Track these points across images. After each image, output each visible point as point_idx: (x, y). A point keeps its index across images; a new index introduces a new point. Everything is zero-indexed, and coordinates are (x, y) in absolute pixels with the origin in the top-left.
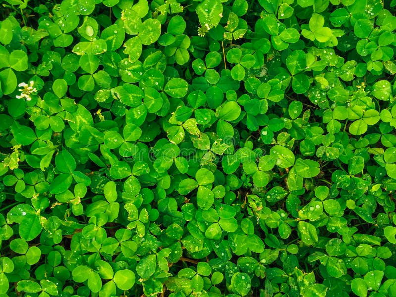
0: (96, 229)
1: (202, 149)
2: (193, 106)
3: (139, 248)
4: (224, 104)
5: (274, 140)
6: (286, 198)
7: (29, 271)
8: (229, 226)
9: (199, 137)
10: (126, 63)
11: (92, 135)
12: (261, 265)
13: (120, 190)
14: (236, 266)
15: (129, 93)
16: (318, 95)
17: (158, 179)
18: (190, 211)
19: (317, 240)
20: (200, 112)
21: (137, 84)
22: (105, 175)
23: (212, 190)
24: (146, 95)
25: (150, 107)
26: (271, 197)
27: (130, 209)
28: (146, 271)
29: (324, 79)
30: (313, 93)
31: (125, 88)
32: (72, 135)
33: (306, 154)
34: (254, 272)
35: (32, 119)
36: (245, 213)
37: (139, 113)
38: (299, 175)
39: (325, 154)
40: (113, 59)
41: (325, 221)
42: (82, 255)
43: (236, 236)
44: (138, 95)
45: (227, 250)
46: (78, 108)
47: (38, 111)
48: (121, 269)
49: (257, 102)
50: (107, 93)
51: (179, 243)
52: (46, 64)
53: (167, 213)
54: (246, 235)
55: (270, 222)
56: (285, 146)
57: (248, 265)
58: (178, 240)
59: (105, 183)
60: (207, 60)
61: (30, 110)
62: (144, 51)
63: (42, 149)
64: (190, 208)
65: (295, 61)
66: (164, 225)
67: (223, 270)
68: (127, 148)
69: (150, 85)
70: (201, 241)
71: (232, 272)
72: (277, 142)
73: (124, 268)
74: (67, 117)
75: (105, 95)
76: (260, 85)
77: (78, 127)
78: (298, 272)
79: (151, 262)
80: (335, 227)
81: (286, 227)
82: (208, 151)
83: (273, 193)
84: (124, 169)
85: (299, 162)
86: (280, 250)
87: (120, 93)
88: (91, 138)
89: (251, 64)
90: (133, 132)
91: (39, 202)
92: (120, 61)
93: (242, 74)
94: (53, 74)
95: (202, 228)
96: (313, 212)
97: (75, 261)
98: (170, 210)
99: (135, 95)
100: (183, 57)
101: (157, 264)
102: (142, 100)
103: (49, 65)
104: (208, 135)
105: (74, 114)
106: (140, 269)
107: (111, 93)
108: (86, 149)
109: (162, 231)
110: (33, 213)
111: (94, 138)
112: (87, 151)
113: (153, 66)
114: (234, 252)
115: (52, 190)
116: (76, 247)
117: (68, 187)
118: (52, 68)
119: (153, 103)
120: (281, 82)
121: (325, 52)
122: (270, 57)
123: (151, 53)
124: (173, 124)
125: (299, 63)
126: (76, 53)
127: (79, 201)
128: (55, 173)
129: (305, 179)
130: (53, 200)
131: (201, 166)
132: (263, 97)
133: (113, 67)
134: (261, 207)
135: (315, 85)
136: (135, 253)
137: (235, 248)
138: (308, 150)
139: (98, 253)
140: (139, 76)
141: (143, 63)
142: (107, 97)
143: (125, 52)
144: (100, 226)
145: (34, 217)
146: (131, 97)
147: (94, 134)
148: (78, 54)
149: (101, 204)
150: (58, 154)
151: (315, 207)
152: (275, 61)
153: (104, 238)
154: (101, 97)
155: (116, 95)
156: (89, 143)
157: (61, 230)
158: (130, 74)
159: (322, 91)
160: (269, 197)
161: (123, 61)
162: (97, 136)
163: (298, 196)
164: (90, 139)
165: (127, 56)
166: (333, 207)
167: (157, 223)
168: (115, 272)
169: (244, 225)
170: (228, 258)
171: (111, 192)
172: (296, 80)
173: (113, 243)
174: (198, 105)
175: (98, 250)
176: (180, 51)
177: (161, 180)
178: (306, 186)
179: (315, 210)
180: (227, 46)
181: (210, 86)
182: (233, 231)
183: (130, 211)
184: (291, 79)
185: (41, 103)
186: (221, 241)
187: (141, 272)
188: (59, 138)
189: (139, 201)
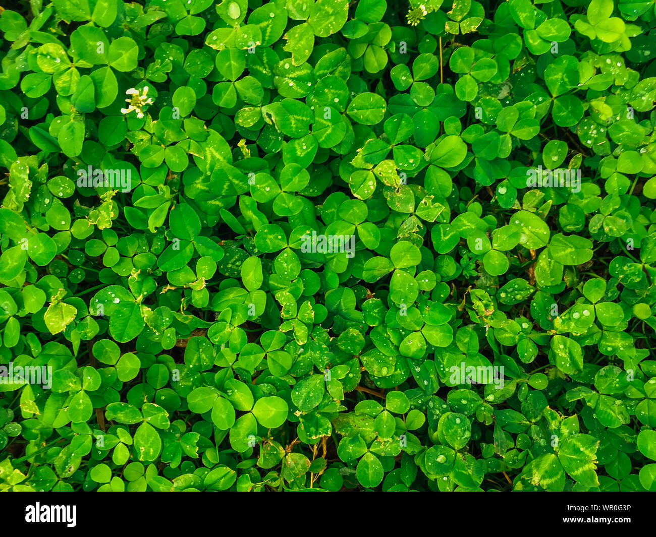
0: (229, 330)
1: (401, 210)
2: (391, 140)
3: (295, 364)
4: (439, 139)
5: (517, 202)
6: (531, 298)
7: (119, 392)
8: (438, 338)
9: (398, 191)
10: (287, 66)
11: (229, 180)
12: (485, 404)
13: (267, 270)
14: (446, 403)
15: (291, 114)
16: (593, 133)
17: (328, 257)
18: (376, 311)
19: (582, 367)
20: (402, 151)
21: (303, 100)
22: (242, 247)
23: (415, 277)
24: (317, 119)
25: (323, 138)
26: (507, 296)
27: (284, 300)
28: (308, 399)
29: (605, 105)
30: (586, 128)
31: (284, 106)
32: (197, 178)
33: (568, 227)
34: (474, 414)
35: (135, 151)
36: (463, 319)
37: (304, 148)
38: (556, 262)
39: (602, 228)
40: (265, 59)
41: (596, 337)
42: (201, 373)
43: (447, 356)
44: (305, 119)
45: (432, 376)
46: (209, 135)
47: (146, 137)
48: (265, 395)
49: (495, 138)
50: (256, 113)
51: (356, 360)
52: (162, 63)
53: (338, 312)
54: (464, 354)
55: (503, 336)
56: (536, 214)
57: (464, 402)
58: (355, 357)
59: (242, 259)
60: (415, 67)
61: (133, 136)
62: (318, 47)
63: (149, 200)
64: (376, 306)
65: (560, 74)
66: (335, 331)
67: (424, 408)
68: (285, 203)
69: (325, 103)
70: (391, 359)
71: (438, 412)
72: (521, 205)
73: (270, 394)
74: (192, 149)
75: (253, 116)
76: (500, 110)
77: (208, 166)
78: (552, 414)
79: (315, 385)
80: (613, 347)
81: (530, 344)
82: (411, 215)
83: (511, 289)
84: (276, 238)
85: (558, 240)
86: (518, 381)
87: (277, 115)
88: (227, 184)
89: (489, 74)
90: (297, 177)
91: (141, 283)
92: (277, 63)
93: (472, 90)
94: (171, 78)
95: (394, 339)
96: (578, 320)
97: (189, 381)
98: (343, 308)
99: (299, 118)
100: (377, 60)
101: (326, 388)
102: (310, 128)
103: (167, 65)
104: (412, 190)
105: (203, 144)
106: (298, 396)
107: (261, 113)
108: (217, 203)
109: (331, 339)
110: (132, 300)
111: (231, 185)
112: (218, 205)
113: (331, 73)
114: (443, 381)
115: (163, 264)
116: (193, 359)
117: (187, 263)
118: (171, 69)
119: (329, 131)
120: (536, 107)
121: (608, 61)
122: (519, 65)
123: (328, 51)
124: (358, 167)
125: (567, 77)
126: (211, 46)
127: (204, 285)
128: (168, 239)
129: (566, 267)
130: (163, 281)
131: (397, 239)
132: (505, 131)
133: (264, 72)
134: (492, 309)
135: (589, 115)
136: (289, 371)
137: (444, 375)
138: (573, 221)
139: (230, 369)
140: (307, 88)
141: (314, 67)
142: (256, 119)
143: (286, 49)
144: (236, 325)
145: (132, 306)
146: (293, 122)
147: (234, 177)
148: (214, 47)
149: (235, 292)
150: (173, 208)
151: (583, 312)
152: (526, 73)
153: (242, 344)
154: (246, 119)
155: (269, 116)
156: (223, 193)
157: (173, 329)
158: (291, 84)
159: (600, 125)
160: (503, 295)
161: (281, 63)
162: (236, 182)
163: (551, 295)
164: (225, 187)
165: (289, 55)
166: (612, 314)
167: (324, 327)
168: (256, 399)
169: (462, 338)
170: (433, 390)
171: (252, 273)
172: (559, 104)
173: (255, 353)
174: (399, 138)
175: (231, 364)
176: (373, 49)
177: (333, 258)
178: (566, 279)
179: (582, 318)
180: (447, 47)
181: (418, 111)
182: (446, 345)
183: (284, 303)
184: (552, 103)
185: (152, 125)
186: (423, 361)
187: (299, 400)
188: (175, 184)
189: (297, 289)
